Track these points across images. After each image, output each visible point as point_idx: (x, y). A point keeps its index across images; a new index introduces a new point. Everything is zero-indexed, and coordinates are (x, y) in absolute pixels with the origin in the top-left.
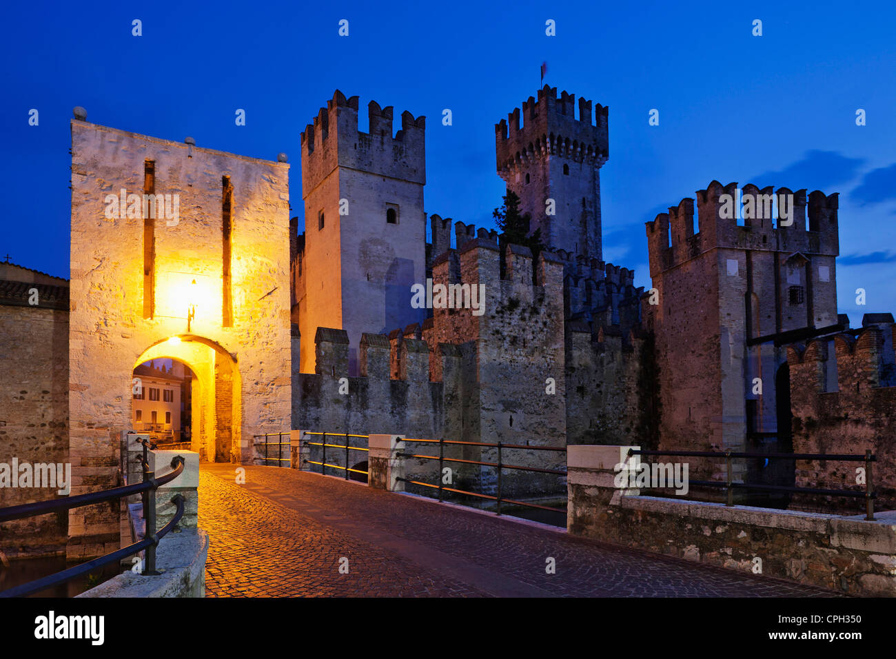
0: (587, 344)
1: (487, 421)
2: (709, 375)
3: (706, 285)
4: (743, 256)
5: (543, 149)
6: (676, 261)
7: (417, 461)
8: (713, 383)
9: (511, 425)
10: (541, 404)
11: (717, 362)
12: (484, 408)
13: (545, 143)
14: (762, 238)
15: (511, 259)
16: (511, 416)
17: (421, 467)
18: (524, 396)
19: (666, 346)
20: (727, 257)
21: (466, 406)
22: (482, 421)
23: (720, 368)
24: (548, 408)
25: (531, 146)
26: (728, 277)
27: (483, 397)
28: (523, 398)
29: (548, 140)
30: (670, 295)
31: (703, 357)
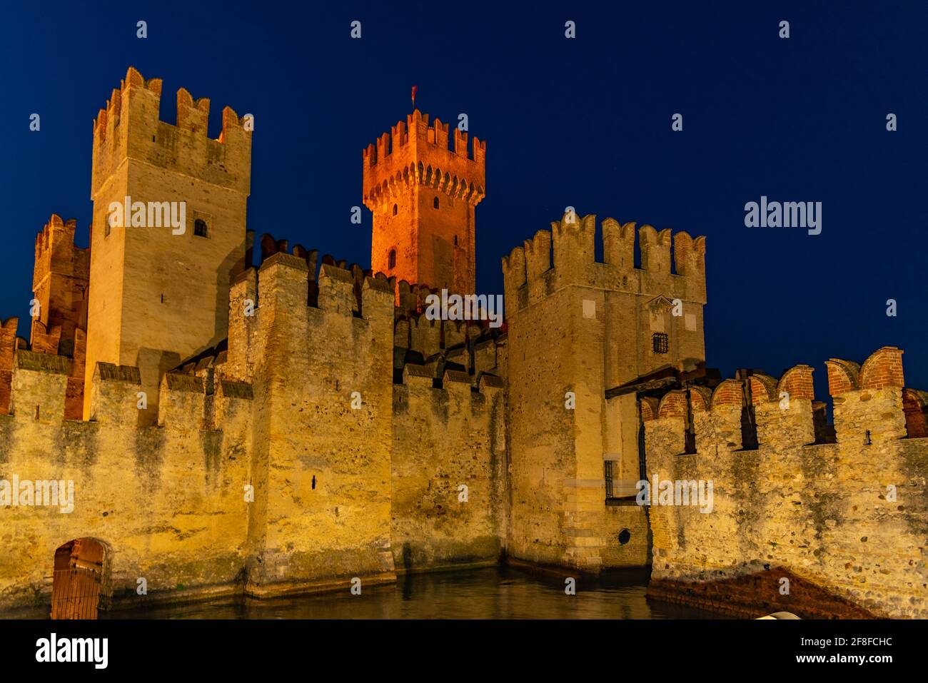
0: (427, 391)
1: (278, 482)
2: (562, 430)
3: (560, 328)
4: (601, 296)
5: (411, 178)
6: (531, 299)
7: (175, 535)
8: (567, 441)
9: (313, 487)
10: (357, 461)
11: (571, 416)
12: (273, 466)
13: (413, 170)
14: (622, 278)
15: (324, 282)
16: (314, 477)
17: (181, 542)
18: (334, 451)
19: (520, 396)
20: (583, 297)
21: (255, 463)
22: (272, 483)
23: (574, 423)
24: (367, 467)
25: (399, 174)
26: (583, 319)
27: (275, 451)
28: (332, 454)
29: (416, 169)
30: (525, 338)
31: (556, 410)
